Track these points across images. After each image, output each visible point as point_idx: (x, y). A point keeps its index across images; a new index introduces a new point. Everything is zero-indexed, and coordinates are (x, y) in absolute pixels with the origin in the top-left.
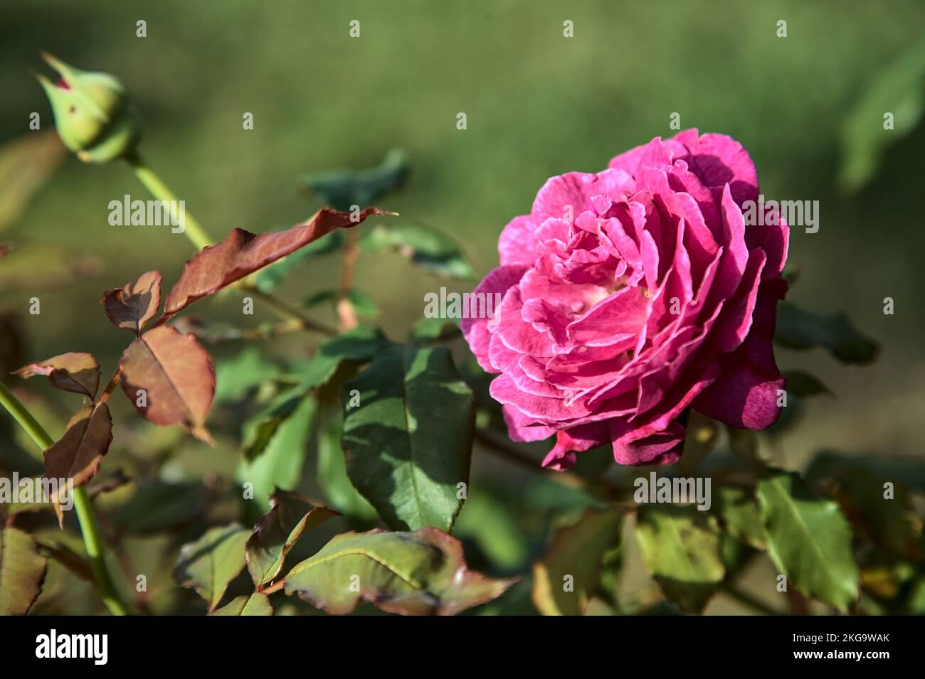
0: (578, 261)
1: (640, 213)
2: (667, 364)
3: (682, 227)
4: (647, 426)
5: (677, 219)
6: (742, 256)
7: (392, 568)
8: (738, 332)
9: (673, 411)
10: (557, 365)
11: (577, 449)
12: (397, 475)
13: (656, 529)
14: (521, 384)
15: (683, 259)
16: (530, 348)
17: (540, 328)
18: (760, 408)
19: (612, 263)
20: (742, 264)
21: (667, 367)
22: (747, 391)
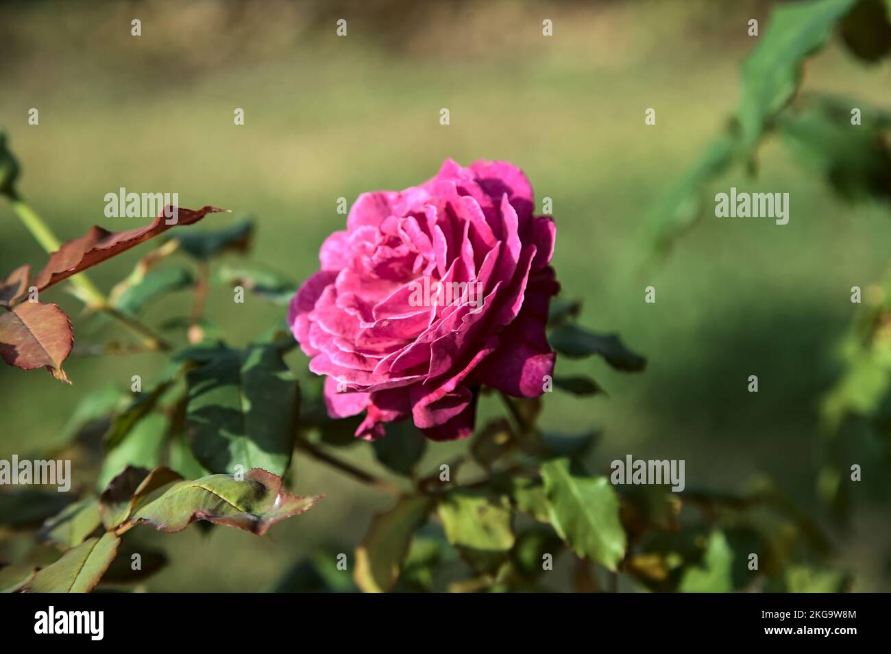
0: (383, 256)
1: (433, 214)
2: (453, 331)
3: (467, 225)
4: (439, 389)
5: (464, 222)
6: (515, 246)
7: (221, 496)
8: (513, 308)
9: (460, 374)
10: (365, 343)
11: (384, 420)
12: (233, 448)
13: (456, 507)
14: (335, 358)
15: (468, 249)
16: (344, 332)
17: (352, 312)
18: (534, 378)
19: (412, 256)
20: (516, 255)
21: (453, 334)
22: (523, 363)
